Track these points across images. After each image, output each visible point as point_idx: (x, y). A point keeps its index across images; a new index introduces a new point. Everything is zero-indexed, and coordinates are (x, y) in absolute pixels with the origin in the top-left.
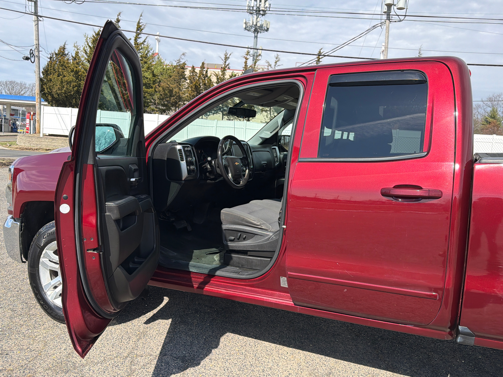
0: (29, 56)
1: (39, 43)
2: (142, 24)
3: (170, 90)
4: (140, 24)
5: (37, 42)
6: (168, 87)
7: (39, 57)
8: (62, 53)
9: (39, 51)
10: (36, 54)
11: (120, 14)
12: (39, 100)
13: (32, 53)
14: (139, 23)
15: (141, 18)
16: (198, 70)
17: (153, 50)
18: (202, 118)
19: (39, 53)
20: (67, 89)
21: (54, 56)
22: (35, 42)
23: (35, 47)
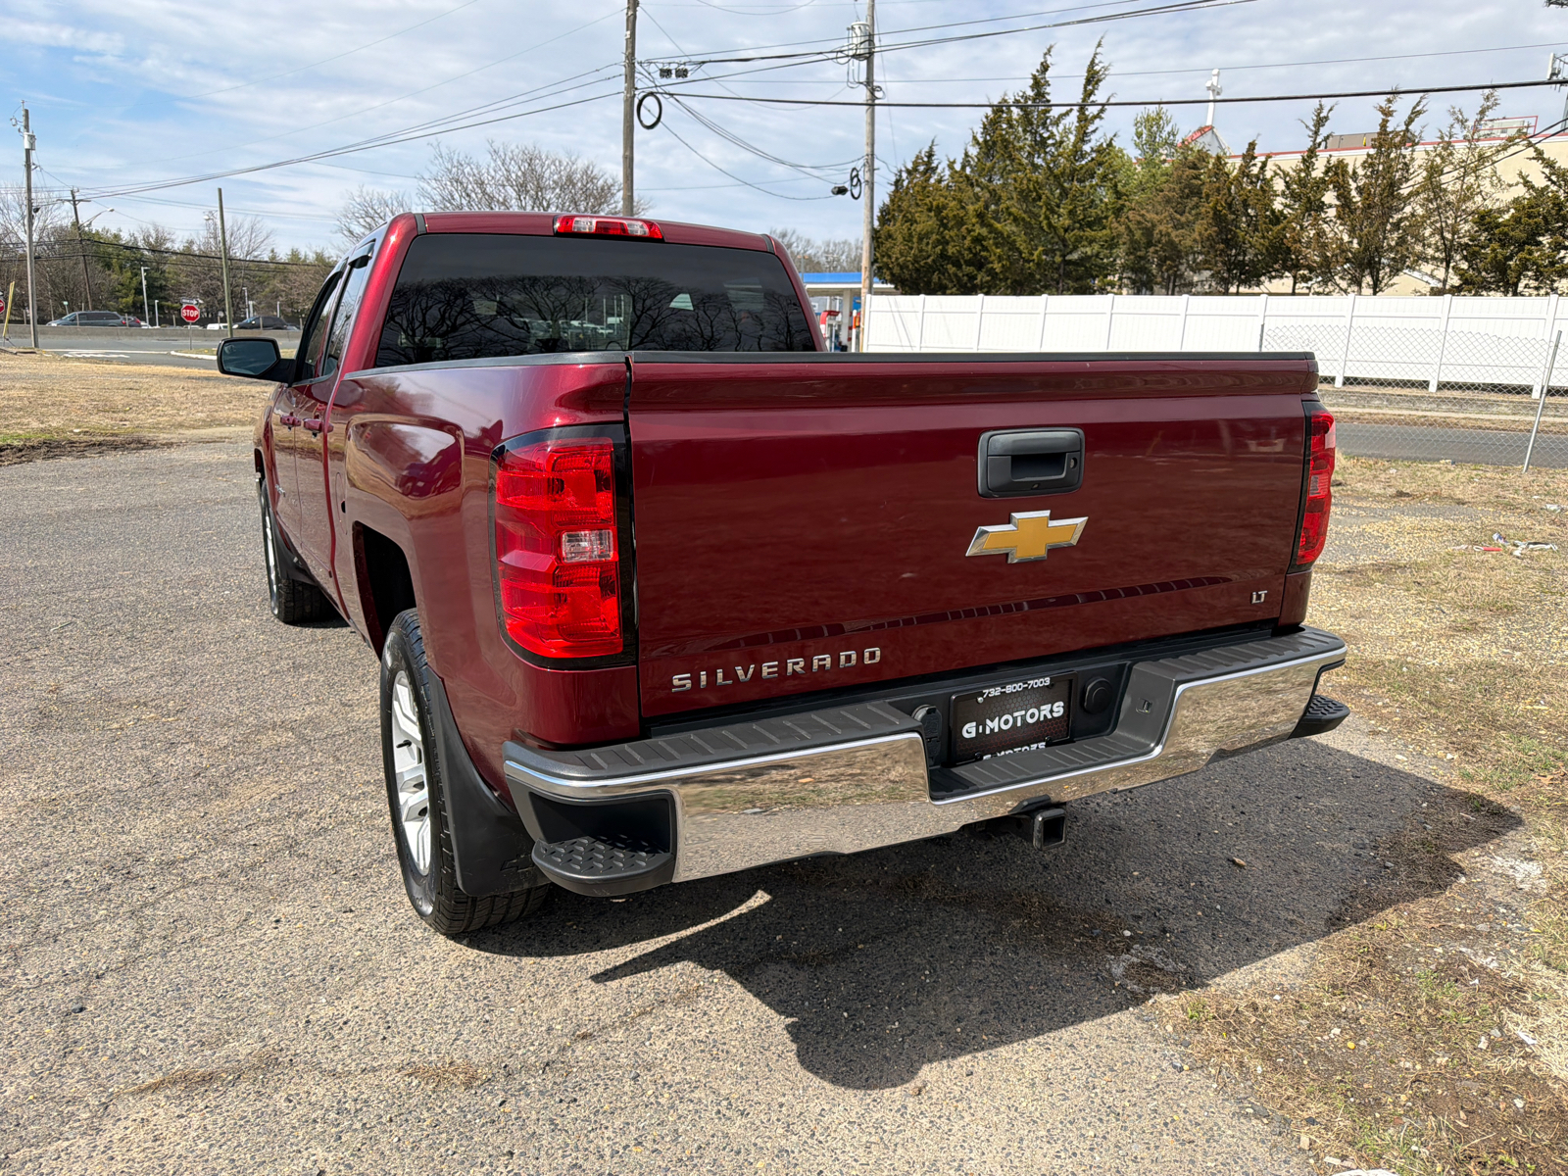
0: (847, 185)
1: (873, 151)
2: (1101, 65)
3: (1146, 228)
4: (1097, 68)
5: (869, 150)
6: (1139, 223)
7: (871, 184)
8: (925, 165)
9: (872, 170)
10: (864, 176)
11: (1049, 51)
12: (867, 281)
13: (854, 176)
14: (1092, 63)
15: (1099, 50)
16: (1234, 165)
17: (1170, 125)
18: (1238, 294)
19: (872, 175)
20: (921, 251)
21: (904, 175)
22: (867, 150)
23: (862, 162)
